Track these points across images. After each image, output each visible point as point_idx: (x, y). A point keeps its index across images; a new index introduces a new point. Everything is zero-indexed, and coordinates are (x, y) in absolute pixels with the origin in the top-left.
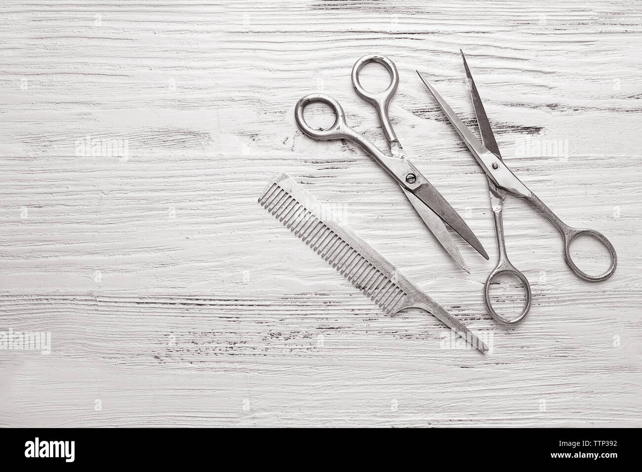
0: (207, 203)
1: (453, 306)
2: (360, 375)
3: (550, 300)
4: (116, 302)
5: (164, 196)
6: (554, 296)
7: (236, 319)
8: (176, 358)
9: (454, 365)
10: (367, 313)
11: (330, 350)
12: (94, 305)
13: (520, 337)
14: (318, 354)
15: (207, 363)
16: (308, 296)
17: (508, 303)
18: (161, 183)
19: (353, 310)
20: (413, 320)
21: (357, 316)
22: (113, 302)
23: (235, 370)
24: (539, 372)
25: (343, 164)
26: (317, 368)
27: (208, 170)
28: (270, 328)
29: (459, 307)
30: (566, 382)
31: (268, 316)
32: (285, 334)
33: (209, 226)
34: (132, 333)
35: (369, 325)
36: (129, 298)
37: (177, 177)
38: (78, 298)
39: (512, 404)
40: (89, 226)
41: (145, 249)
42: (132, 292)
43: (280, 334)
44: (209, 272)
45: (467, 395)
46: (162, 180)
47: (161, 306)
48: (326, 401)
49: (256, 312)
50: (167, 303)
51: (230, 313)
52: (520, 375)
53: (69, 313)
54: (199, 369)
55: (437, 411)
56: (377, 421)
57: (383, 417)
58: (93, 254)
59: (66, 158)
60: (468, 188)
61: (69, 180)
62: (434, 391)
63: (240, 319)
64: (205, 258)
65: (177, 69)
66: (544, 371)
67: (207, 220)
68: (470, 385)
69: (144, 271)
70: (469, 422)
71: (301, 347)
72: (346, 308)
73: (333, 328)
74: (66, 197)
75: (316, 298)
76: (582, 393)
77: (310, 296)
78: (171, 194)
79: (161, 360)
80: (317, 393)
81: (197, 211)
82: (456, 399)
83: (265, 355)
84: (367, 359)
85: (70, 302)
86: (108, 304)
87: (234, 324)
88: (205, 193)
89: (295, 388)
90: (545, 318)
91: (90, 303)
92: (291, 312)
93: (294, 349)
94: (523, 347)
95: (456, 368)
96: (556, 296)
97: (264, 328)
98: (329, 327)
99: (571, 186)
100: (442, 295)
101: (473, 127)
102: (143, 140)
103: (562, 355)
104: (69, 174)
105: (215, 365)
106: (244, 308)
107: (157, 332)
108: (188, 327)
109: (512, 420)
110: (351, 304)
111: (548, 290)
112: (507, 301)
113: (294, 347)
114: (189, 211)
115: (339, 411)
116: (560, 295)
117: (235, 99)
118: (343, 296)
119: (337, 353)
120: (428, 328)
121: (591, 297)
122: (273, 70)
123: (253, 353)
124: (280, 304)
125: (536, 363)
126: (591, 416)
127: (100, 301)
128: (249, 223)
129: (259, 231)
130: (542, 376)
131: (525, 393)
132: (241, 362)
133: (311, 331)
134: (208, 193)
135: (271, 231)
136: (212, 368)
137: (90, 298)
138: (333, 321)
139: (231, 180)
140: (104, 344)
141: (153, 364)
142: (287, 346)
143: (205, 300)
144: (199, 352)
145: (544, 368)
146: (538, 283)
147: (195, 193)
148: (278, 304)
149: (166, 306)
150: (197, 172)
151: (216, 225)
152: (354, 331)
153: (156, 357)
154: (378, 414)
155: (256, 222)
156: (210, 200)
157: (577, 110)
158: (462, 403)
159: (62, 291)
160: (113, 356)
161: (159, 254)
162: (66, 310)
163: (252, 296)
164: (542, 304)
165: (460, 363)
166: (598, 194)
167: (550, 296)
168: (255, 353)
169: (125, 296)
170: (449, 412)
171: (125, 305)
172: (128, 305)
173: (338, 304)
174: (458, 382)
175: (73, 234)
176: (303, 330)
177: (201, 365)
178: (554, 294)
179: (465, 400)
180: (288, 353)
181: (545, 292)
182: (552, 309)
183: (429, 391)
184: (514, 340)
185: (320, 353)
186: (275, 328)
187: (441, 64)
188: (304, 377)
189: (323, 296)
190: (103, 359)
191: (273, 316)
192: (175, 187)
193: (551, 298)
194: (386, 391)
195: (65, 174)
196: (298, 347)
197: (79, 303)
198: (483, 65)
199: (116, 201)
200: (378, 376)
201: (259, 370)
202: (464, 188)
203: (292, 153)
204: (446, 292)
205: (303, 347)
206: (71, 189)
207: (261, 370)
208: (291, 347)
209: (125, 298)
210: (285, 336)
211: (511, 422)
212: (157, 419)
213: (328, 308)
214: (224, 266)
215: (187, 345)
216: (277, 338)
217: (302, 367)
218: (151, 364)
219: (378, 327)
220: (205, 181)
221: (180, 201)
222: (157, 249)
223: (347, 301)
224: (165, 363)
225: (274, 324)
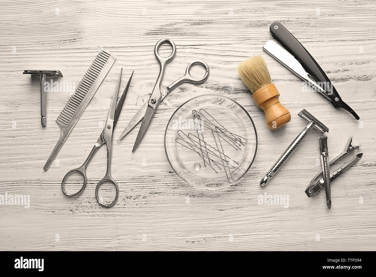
0: (95, 132)
2: (170, 216)
3: (262, 175)
4: (51, 184)
6: (263, 173)
7: (109, 190)
8: (80, 211)
10: (173, 185)
11: (156, 204)
12: (40, 185)
13: (248, 194)
14: (150, 206)
15: (96, 213)
16: (144, 177)
19: (167, 184)
21: (168, 187)
22: (50, 183)
23: (110, 215)
24: (258, 212)
25: (161, 111)
26: (149, 213)
27: (95, 116)
28: (126, 194)
30: (270, 216)
31: (125, 188)
32: (134, 197)
34: (59, 199)
35: (174, 191)
36: (57, 181)
38: (32, 182)
39: (245, 228)
40: (38, 146)
41: (65, 156)
42: (59, 178)
43: (131, 197)
44: (96, 167)
45: (222, 224)
47: (73, 184)
48: (154, 230)
50: (76, 183)
51: (107, 187)
52: (248, 213)
53: (27, 190)
54: (91, 216)
55: (208, 233)
57: (182, 236)
58: (40, 160)
59: (26, 112)
61: (28, 123)
63: (111, 190)
65: (80, 66)
68: (224, 219)
69: (65, 168)
70: (224, 238)
71: (141, 203)
72: (163, 183)
73: (157, 193)
74: (26, 132)
75: (148, 178)
76: (278, 221)
77: (145, 177)
78: (77, 129)
79: (73, 212)
81: (91, 137)
82: (217, 226)
83: (124, 208)
84: (174, 208)
85: (29, 184)
86: (47, 184)
87: (108, 193)
88: (94, 127)
89: (139, 223)
91: (38, 184)
92: (137, 186)
94: (249, 199)
95: (217, 211)
97: (123, 194)
98: (155, 192)
101: (224, 91)
102: (64, 102)
104: (28, 120)
105: (99, 213)
108: (86, 195)
109: (244, 236)
113: (138, 203)
114: (86, 137)
115: (160, 235)
117: (109, 80)
118: (162, 177)
119: (159, 205)
120: (203, 191)
122: (127, 65)
123: (118, 207)
124: (131, 182)
126: (283, 232)
127: (43, 183)
130: (258, 213)
132: (112, 211)
133: (147, 195)
134: (96, 127)
135: (126, 145)
136: (98, 215)
137: (38, 182)
138: (157, 189)
140: (45, 205)
141: (69, 214)
142: (135, 203)
143: (94, 181)
144: (92, 207)
145: (259, 209)
147: (89, 128)
148: (130, 182)
149: (75, 185)
152: (167, 194)
153: (71, 210)
154: (180, 235)
156: (97, 131)
157: (274, 81)
158: (220, 228)
159: (24, 179)
160: (50, 210)
161: (72, 159)
162: (27, 188)
163: (117, 178)
164: (258, 178)
165: (219, 208)
167: (262, 173)
168: (119, 207)
169: (55, 180)
170: (214, 233)
171: (55, 185)
172: (57, 185)
173: (159, 181)
174: (218, 218)
175: (30, 150)
176: (143, 194)
177: (93, 214)
179: (222, 226)
180: (135, 206)
183: (204, 223)
184: (245, 196)
185: (151, 206)
186: (128, 194)
187: (208, 60)
188: (143, 218)
189: (152, 177)
190: (45, 212)
191: (127, 188)
194: (183, 224)
195: (26, 120)
196: (140, 203)
197: (33, 184)
198: (228, 60)
199: (51, 133)
200: (179, 216)
201: (121, 215)
203: (136, 106)
205: (142, 203)
206: (29, 127)
207: (122, 215)
209: (55, 181)
210: (134, 198)
211: (244, 237)
212: (72, 241)
213: (154, 183)
215: (86, 204)
216: (130, 199)
217: (142, 213)
218: (68, 214)
219: (179, 192)
220: (94, 121)
221: (82, 132)
222: (71, 156)
223: (163, 179)
224: (75, 213)
225: (128, 192)
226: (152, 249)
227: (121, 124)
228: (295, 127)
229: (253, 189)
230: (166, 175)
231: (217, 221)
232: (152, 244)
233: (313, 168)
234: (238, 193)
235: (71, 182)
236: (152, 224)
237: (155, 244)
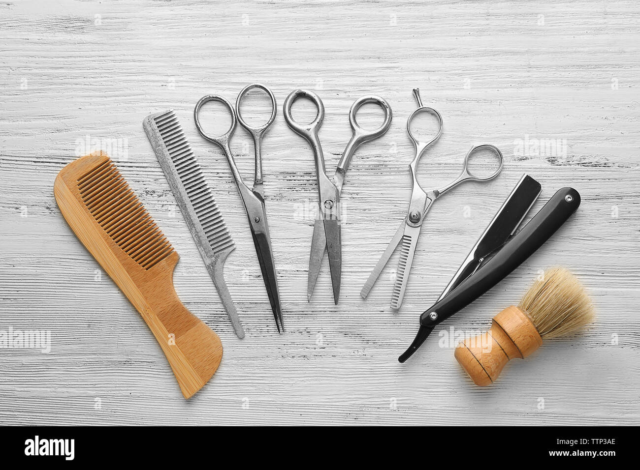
0: (99, 79)
1: (305, 172)
4: (17, 161)
5: (63, 73)
6: (395, 166)
9: (304, 223)
13: (363, 201)
17: (353, 172)
18: (61, 62)
19: (218, 173)
20: (269, 184)
21: (221, 178)
22: (15, 160)
24: (379, 232)
27: (101, 52)
28: (146, 186)
29: (310, 174)
31: (143, 176)
32: (158, 192)
33: (99, 99)
34: (28, 187)
35: (231, 187)
36: (28, 157)
37: (75, 57)
39: (352, 258)
41: (43, 117)
42: (30, 152)
43: (154, 192)
46: (62, 59)
47: (54, 165)
48: (189, 250)
49: (135, 173)
50: (59, 163)
52: (362, 234)
55: (286, 262)
56: (233, 268)
57: (238, 265)
60: (325, 72)
62: (284, 244)
64: (94, 126)
66: (383, 231)
67: (98, 94)
69: (42, 135)
71: (171, 203)
72: (211, 171)
78: (68, 71)
79: (52, 211)
80: (182, 243)
81: (90, 86)
84: (228, 215)
86: (11, 163)
88: (97, 71)
90: (385, 185)
93: (165, 205)
94: (365, 210)
95: (305, 226)
96: (397, 166)
97: (140, 186)
99: (417, 72)
100: (297, 162)
103: (399, 218)
106: (125, 169)
107: (49, 186)
109: (352, 272)
110: (215, 168)
111: (390, 161)
112: (353, 170)
114: (83, 86)
116: (400, 166)
118: (210, 161)
120: (282, 190)
121: (427, 169)
124: (156, 166)
125: (376, 224)
126: (422, 272)
127: (3, 160)
128: (133, 97)
129: (142, 104)
130: (380, 235)
131: (364, 249)
134: (100, 71)
135: (151, 104)
139: (120, 61)
141: (45, 214)
142: (160, 203)
145: (383, 229)
146: (382, 155)
147: (88, 71)
148: (153, 166)
149: (58, 165)
150: (93, 53)
151: (105, 98)
152: (218, 191)
153: (48, 208)
154: (235, 263)
155: (140, 97)
156: (101, 77)
161: (55, 121)
163: (132, 159)
165: (309, 222)
166: (440, 80)
169: (24, 155)
170: (297, 264)
171: (24, 163)
172: (27, 163)
178: (395, 165)
180: (160, 209)
181: (387, 163)
182: (392, 177)
183: (280, 245)
184: (357, 203)
186: (149, 186)
188: (173, 229)
190: (3, 208)
191: (148, 176)
192: (73, 66)
193: (392, 168)
194: (242, 243)
196: (169, 203)
199: (22, 77)
202: (321, 72)
204: (300, 160)
208: (163, 203)
209: (25, 157)
210: (158, 194)
211: (350, 274)
212: (46, 260)
214: (109, 133)
216: (151, 195)
217: (171, 220)
218: (43, 214)
220: (98, 61)
221: (76, 78)
222: (53, 117)
223: (213, 166)
224: (54, 213)
225: (149, 183)
226: (185, 283)
227: (145, 67)
228: (458, 89)
229: (373, 192)
230: (217, 158)
231: (303, 243)
232: (185, 275)
233: (486, 164)
234: (345, 199)
235: (51, 161)
236: (187, 240)
237: (190, 275)
